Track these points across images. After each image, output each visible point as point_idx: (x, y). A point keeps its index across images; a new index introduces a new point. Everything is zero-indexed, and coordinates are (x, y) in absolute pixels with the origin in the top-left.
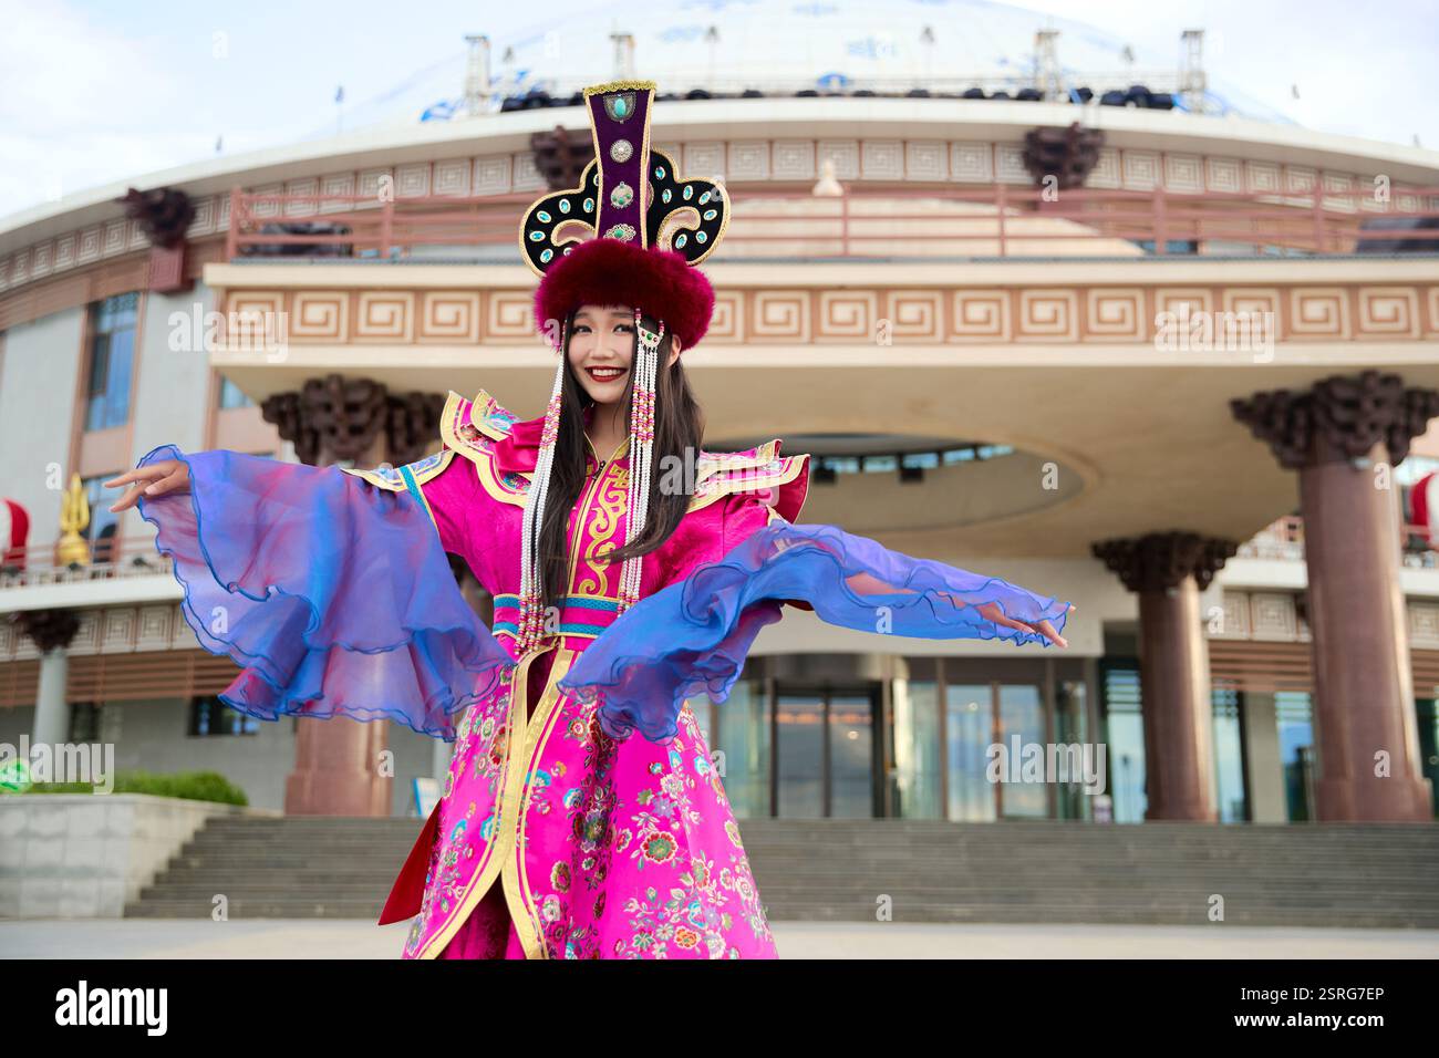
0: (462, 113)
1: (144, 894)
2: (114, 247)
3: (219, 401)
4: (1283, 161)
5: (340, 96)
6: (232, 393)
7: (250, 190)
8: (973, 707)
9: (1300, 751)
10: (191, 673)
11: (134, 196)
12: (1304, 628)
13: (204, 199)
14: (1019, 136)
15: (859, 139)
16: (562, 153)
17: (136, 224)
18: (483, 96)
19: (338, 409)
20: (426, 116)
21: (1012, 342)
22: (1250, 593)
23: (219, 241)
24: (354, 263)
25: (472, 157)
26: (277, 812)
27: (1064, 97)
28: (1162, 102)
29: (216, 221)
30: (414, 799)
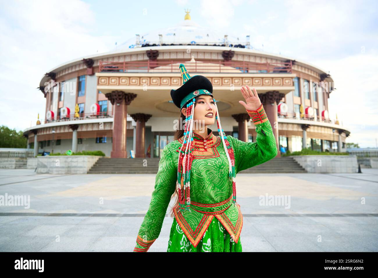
0: (135, 47)
1: (90, 170)
2: (81, 68)
3: (98, 93)
4: (261, 57)
5: (116, 44)
6: (100, 92)
7: (102, 59)
10: (96, 134)
11: (84, 60)
13: (95, 60)
14: (222, 52)
15: (197, 52)
16: (151, 54)
17: (85, 64)
18: (138, 44)
20: (130, 47)
21: (221, 86)
23: (98, 67)
25: (137, 54)
27: (228, 46)
28: (243, 47)
29: (97, 64)
30: (130, 153)
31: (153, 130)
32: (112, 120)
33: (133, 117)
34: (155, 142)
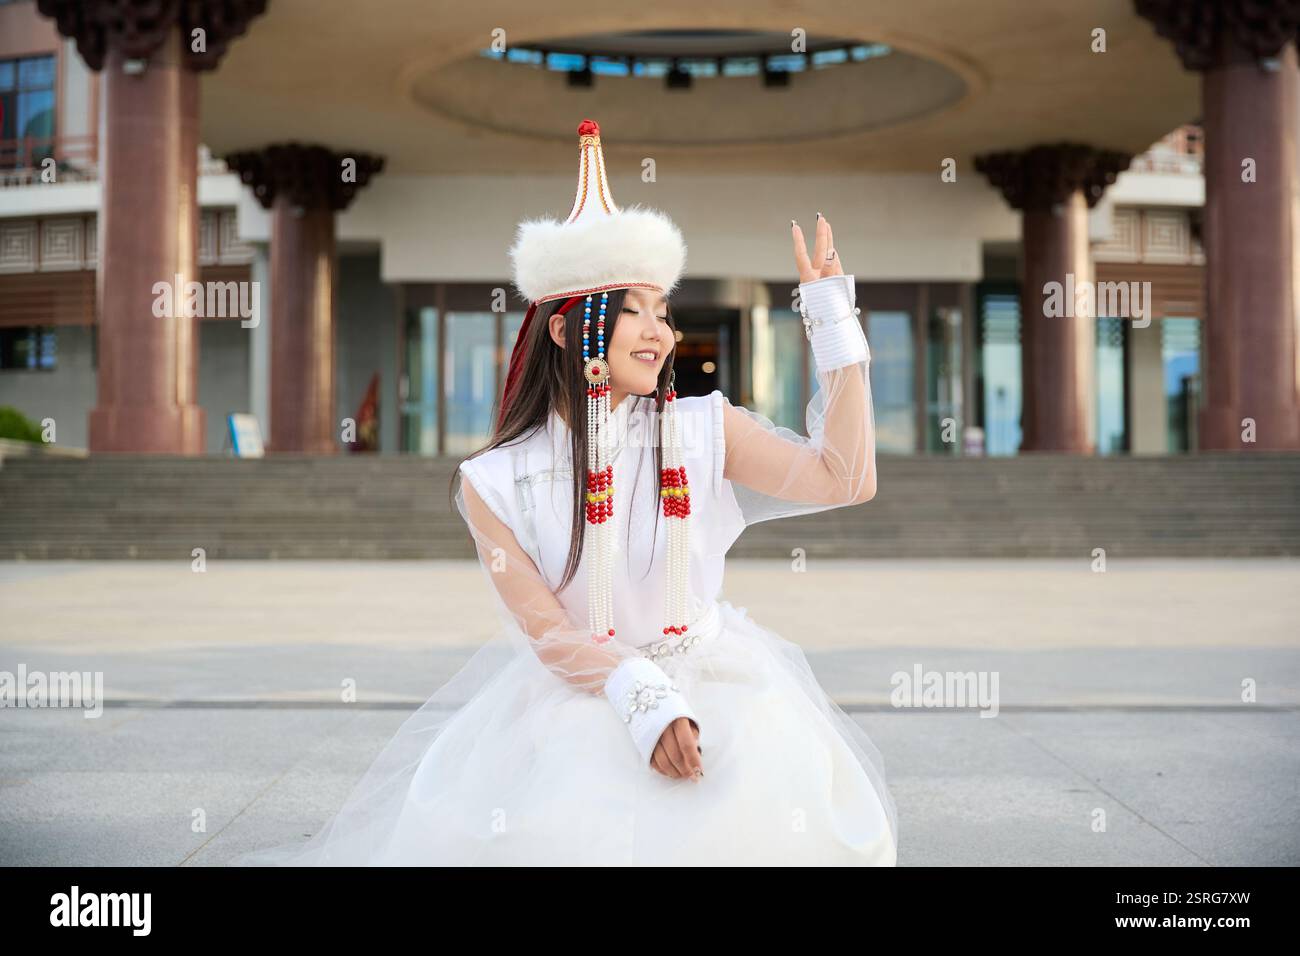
9: (1185, 382)
12: (1198, 248)
22: (1142, 212)
26: (81, 451)
30: (231, 438)
31: (396, 268)
32: (87, 196)
33: (250, 175)
34: (407, 366)
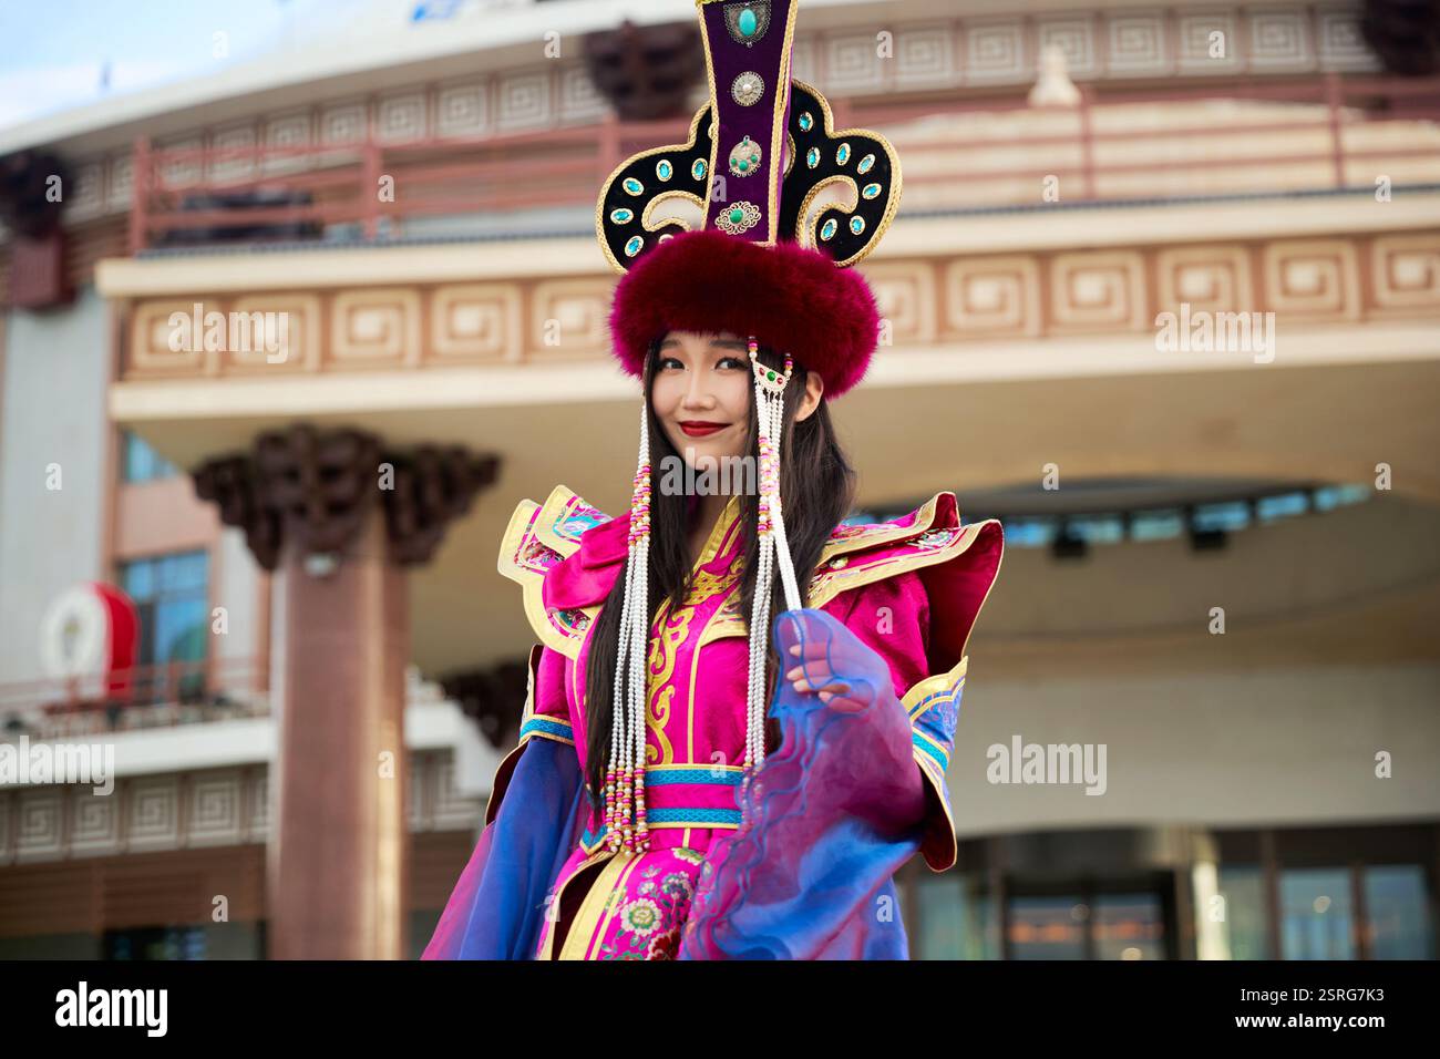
3: (120, 473)
6: (141, 458)
7: (158, 144)
8: (1321, 904)
10: (100, 894)
13: (88, 161)
15: (1098, 13)
16: (632, 61)
19: (309, 476)
20: (419, 15)
21: (1363, 321)
24: (327, 247)
25: (492, 75)
29: (106, 195)
32: (256, 739)
33: (474, 704)
